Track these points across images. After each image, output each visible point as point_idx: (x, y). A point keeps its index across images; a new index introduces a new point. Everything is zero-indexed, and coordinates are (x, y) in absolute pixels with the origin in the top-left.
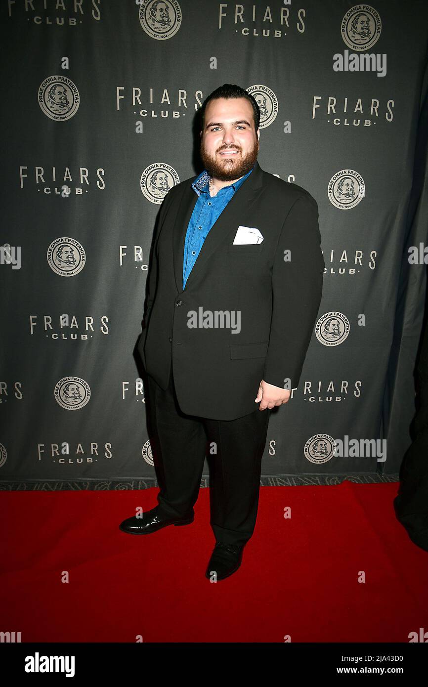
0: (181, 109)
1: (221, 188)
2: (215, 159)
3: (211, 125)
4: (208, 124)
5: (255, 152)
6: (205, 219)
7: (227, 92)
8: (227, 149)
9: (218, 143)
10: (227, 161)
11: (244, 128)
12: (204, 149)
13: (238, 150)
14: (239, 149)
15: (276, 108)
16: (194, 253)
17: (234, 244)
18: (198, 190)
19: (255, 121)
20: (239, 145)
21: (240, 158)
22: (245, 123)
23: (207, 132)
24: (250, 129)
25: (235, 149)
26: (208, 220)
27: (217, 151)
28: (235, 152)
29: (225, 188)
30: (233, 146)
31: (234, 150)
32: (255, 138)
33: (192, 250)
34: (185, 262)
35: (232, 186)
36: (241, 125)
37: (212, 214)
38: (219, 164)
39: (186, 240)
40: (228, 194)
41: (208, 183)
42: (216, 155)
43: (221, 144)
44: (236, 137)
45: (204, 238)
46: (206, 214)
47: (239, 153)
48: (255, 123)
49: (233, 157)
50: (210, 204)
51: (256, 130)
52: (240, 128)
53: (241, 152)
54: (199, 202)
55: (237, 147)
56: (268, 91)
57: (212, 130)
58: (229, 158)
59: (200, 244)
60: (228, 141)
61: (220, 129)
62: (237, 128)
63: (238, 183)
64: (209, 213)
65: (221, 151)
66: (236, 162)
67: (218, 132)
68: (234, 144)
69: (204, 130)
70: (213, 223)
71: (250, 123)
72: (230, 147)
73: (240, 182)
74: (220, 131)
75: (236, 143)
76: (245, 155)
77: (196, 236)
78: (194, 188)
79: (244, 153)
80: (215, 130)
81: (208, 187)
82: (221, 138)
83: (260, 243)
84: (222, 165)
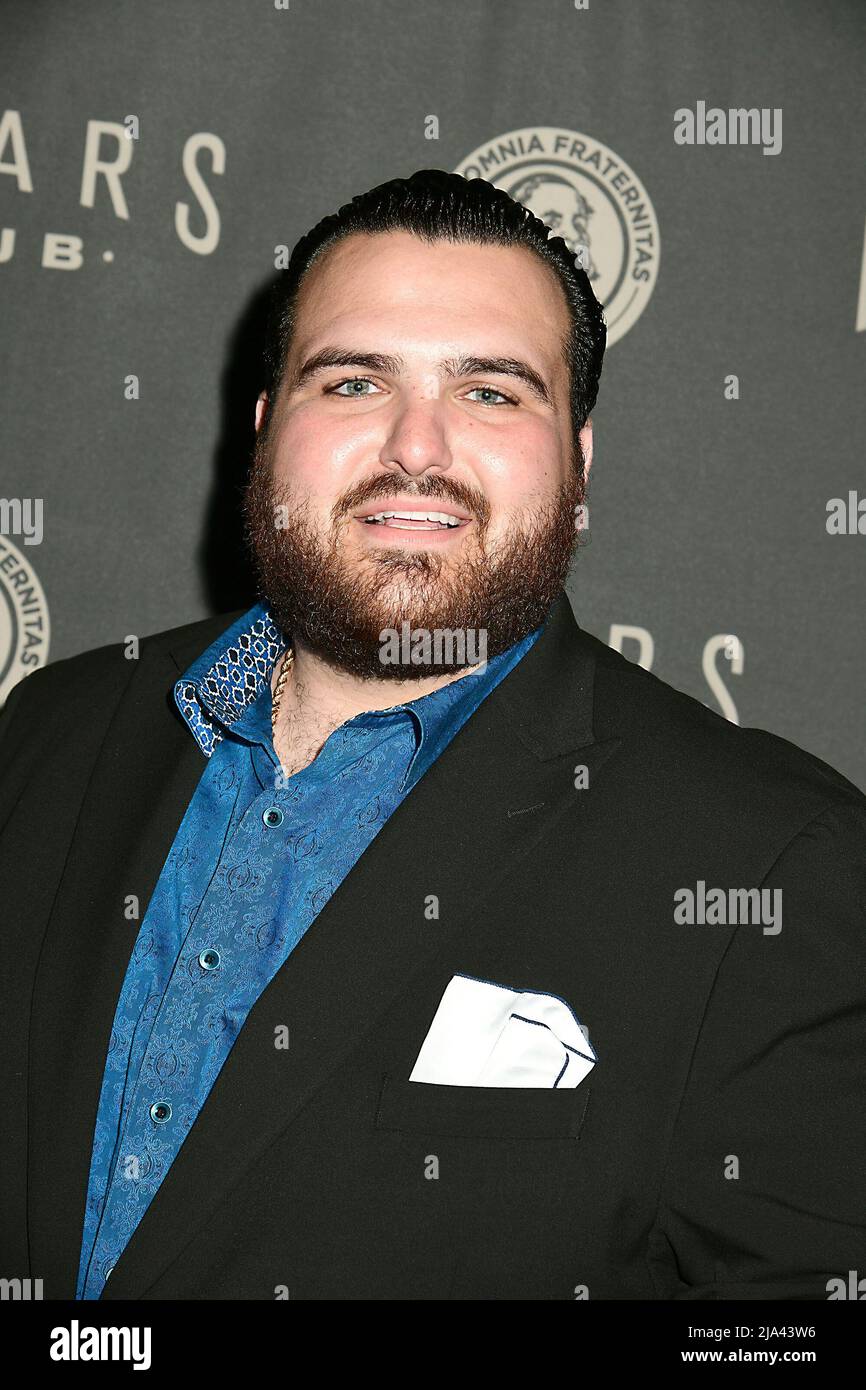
0: (93, 225)
1: (339, 725)
2: (324, 547)
3: (324, 360)
4: (313, 352)
5: (560, 538)
6: (242, 907)
7: (436, 207)
8: (403, 497)
9: (356, 460)
10: (394, 562)
11: (512, 401)
12: (267, 483)
13: (462, 510)
14: (474, 505)
15: (645, 257)
16: (163, 1111)
17: (410, 1080)
18: (207, 718)
19: (574, 371)
20: (472, 483)
21: (474, 555)
22: (520, 374)
23: (299, 396)
24: (544, 410)
25: (447, 501)
26: (259, 917)
27: (345, 504)
28: (444, 519)
29: (369, 721)
30: (438, 485)
31: (439, 510)
32: (568, 463)
33: (147, 1092)
34: (97, 1159)
35: (407, 714)
36: (494, 380)
37: (285, 879)
38: (350, 575)
39: (122, 1028)
40: (382, 765)
41: (267, 680)
42: (336, 525)
43: (370, 467)
44: (461, 441)
45: (227, 1023)
46: (249, 880)
47: (470, 529)
48: (575, 383)
49: (433, 546)
50: (274, 818)
51: (577, 427)
52: (487, 395)
53: (483, 524)
54: (207, 794)
55: (458, 492)
56: (604, 164)
57: (329, 390)
58: (410, 545)
59: (199, 1065)
60: (416, 453)
61: (372, 389)
62: (472, 396)
63: (446, 701)
64: (264, 869)
65: (371, 504)
66: (449, 575)
67: (358, 404)
68: (448, 474)
69: (284, 387)
70: (291, 937)
71: (544, 377)
72: (424, 490)
73: (457, 693)
74: (375, 401)
75: (459, 471)
76: (502, 541)
77: (181, 1012)
78: (185, 703)
79: (499, 532)
80: (344, 390)
81: (264, 704)
82: (378, 435)
83: (571, 1081)
84: (367, 580)
